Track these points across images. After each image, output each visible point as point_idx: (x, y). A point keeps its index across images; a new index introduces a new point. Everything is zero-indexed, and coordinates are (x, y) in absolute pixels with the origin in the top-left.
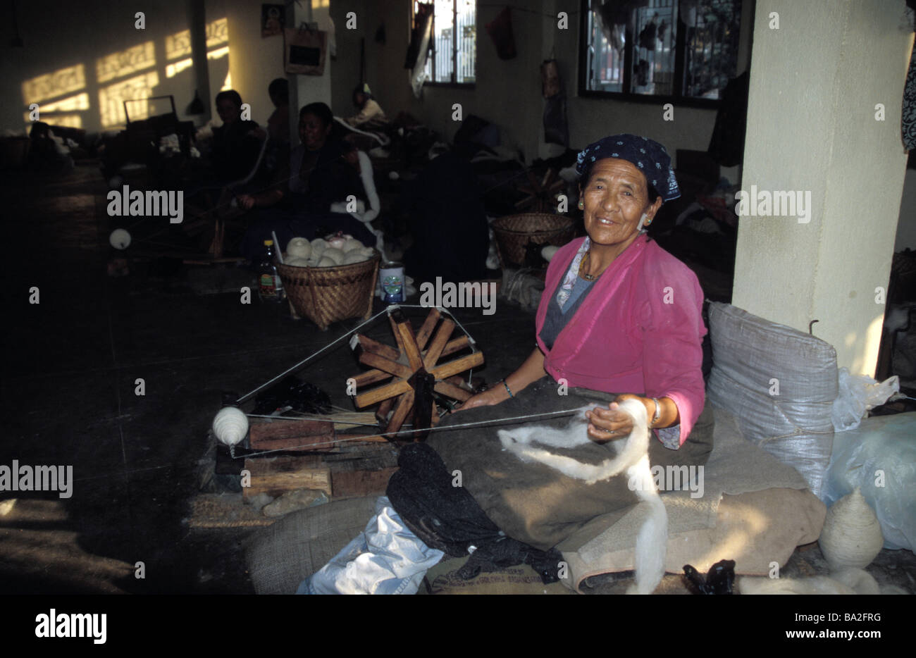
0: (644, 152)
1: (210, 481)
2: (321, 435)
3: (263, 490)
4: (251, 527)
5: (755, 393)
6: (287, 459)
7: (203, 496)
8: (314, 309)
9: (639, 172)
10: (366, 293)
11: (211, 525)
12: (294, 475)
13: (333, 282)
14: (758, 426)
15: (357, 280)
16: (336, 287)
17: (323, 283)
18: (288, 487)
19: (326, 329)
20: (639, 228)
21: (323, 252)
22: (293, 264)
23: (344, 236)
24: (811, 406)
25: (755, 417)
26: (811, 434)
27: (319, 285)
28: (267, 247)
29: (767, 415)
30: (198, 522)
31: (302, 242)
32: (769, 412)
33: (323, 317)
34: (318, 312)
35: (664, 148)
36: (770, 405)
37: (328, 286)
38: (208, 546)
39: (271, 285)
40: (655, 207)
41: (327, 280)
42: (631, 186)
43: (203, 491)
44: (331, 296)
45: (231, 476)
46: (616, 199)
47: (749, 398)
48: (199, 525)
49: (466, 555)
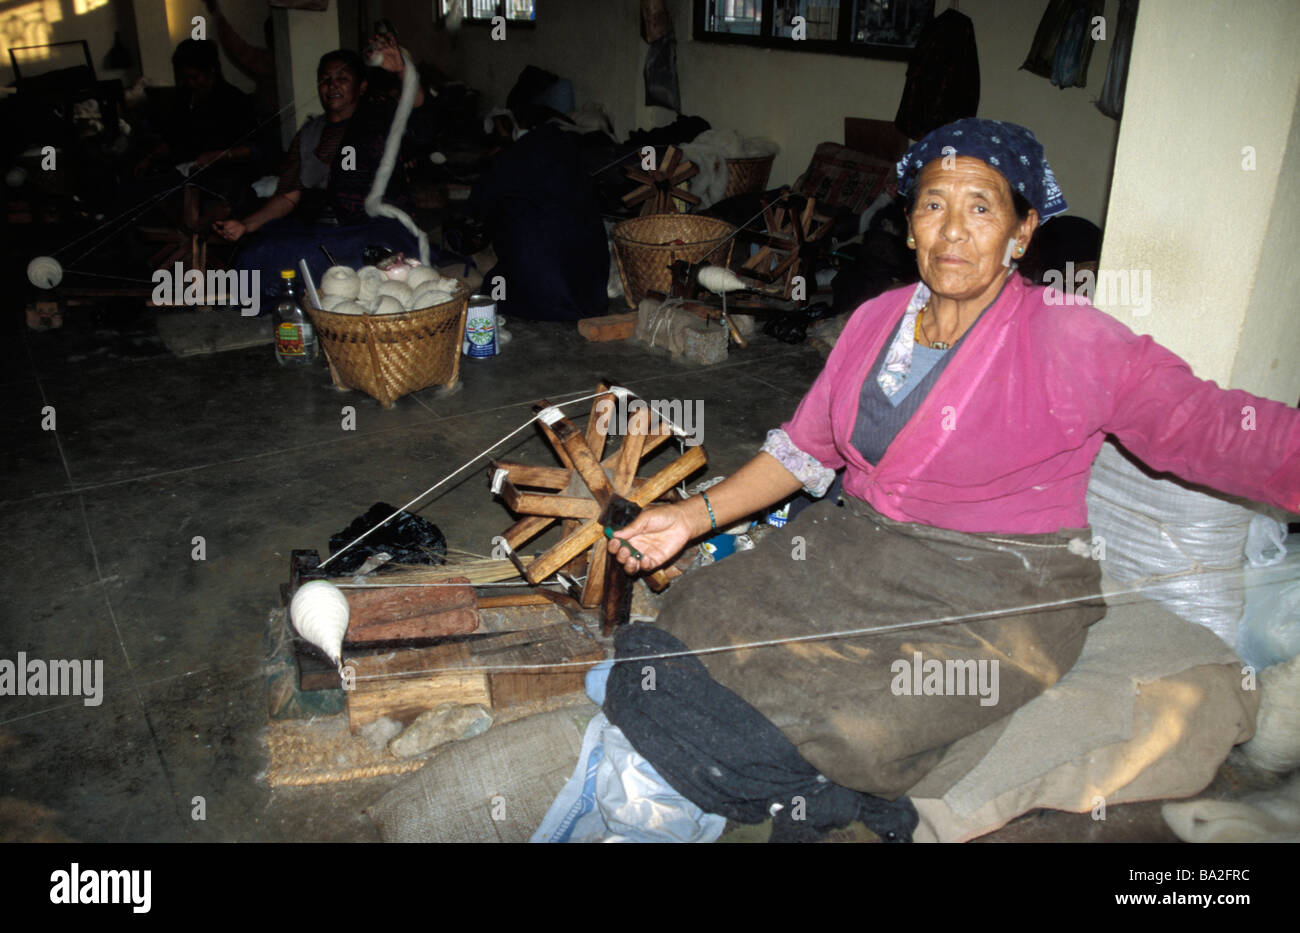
0: (998, 142)
1: (291, 700)
2: (459, 608)
3: (382, 711)
4: (373, 777)
5: (1128, 512)
6: (411, 653)
7: (280, 726)
8: (374, 377)
9: (994, 172)
10: (451, 349)
11: (307, 780)
12: (431, 684)
13: (403, 336)
14: (1131, 561)
15: (439, 330)
16: (408, 343)
17: (388, 338)
18: (423, 703)
19: (393, 405)
20: (1006, 262)
21: (379, 286)
22: (340, 310)
23: (407, 261)
24: (1219, 532)
25: (1127, 547)
26: (1213, 571)
27: (382, 341)
28: (285, 281)
29: (1148, 544)
30: (285, 777)
31: (345, 274)
32: (1152, 541)
33: (388, 390)
34: (382, 382)
35: (1030, 132)
36: (1155, 530)
37: (397, 342)
38: (310, 820)
39: (295, 338)
40: (1028, 228)
41: (395, 333)
42: (985, 195)
43: (277, 718)
44: (401, 357)
45: (324, 691)
46: (962, 221)
47: (1117, 519)
48: (287, 781)
49: (768, 818)
